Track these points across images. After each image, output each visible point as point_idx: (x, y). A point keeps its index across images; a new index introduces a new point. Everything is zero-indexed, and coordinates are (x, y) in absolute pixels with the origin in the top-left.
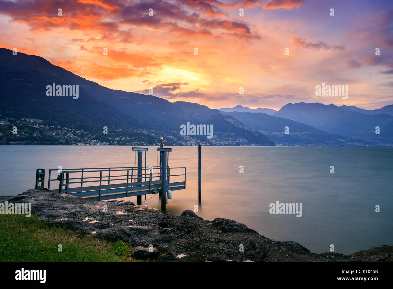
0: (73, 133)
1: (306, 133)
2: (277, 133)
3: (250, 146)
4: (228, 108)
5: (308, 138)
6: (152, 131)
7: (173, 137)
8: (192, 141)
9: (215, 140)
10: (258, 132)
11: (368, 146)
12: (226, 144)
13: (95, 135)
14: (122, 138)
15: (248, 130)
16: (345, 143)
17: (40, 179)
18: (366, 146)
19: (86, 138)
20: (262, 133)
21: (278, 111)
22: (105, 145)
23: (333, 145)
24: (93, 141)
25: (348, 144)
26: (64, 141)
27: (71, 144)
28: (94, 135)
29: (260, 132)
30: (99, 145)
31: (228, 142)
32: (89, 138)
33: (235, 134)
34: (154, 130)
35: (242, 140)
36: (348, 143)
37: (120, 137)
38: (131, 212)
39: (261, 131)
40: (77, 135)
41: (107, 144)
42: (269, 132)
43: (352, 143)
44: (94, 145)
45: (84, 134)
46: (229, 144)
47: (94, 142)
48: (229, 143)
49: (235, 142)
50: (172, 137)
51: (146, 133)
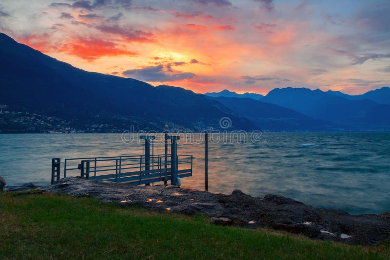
0: (43, 120)
1: (292, 118)
2: (264, 119)
4: (214, 93)
5: (295, 124)
6: (133, 117)
7: (156, 124)
8: (177, 128)
9: (200, 127)
10: (244, 118)
14: (100, 125)
15: (235, 116)
16: (329, 129)
17: (56, 169)
19: (59, 125)
20: (249, 119)
21: (265, 96)
23: (319, 131)
24: (67, 129)
26: (34, 129)
27: (42, 132)
28: (68, 122)
29: (247, 117)
30: (75, 133)
32: (62, 125)
34: (135, 117)
37: (97, 124)
38: (186, 193)
40: (48, 122)
41: (83, 132)
42: (256, 118)
44: (69, 133)
45: (57, 121)
50: (154, 124)
51: (127, 119)
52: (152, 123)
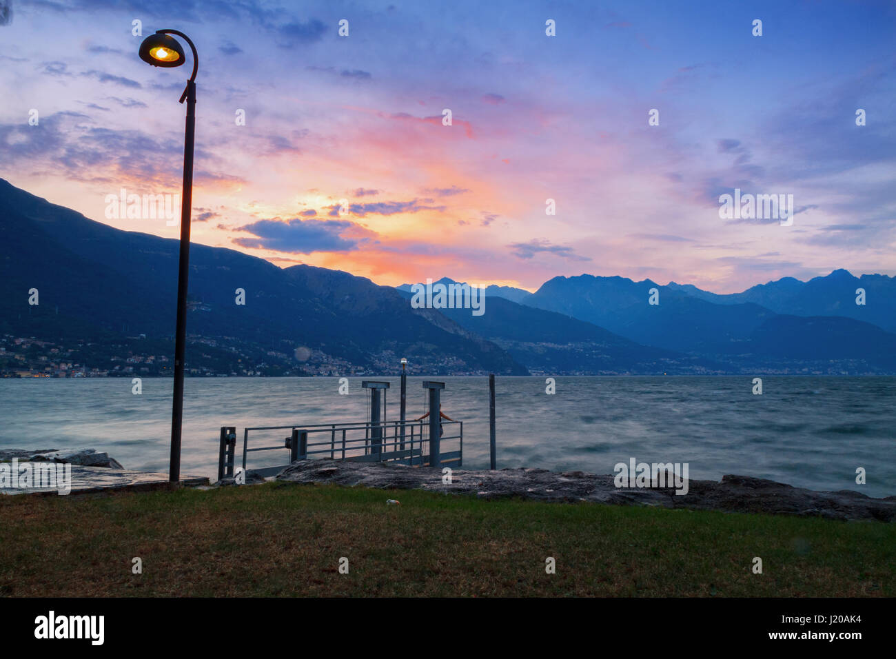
1: (594, 344)
2: (532, 345)
3: (470, 375)
5: (599, 356)
6: (229, 338)
7: (284, 355)
8: (333, 365)
9: (388, 362)
10: (488, 342)
11: (722, 374)
12: (414, 371)
13: (70, 351)
14: (146, 357)
15: (467, 337)
16: (674, 367)
17: (227, 448)
18: (716, 374)
19: (44, 358)
20: (498, 344)
21: (533, 293)
22: (100, 376)
23: (651, 373)
24: (63, 366)
25: (684, 371)
28: (67, 351)
29: (494, 341)
30: (83, 377)
31: (420, 367)
32: (52, 357)
33: (436, 347)
34: (233, 338)
35: (451, 361)
36: (683, 368)
37: (142, 356)
39: (497, 341)
40: (17, 350)
41: (105, 373)
42: (514, 342)
43: (691, 367)
44: (68, 376)
45: (39, 348)
46: (421, 372)
47: (66, 368)
48: (422, 369)
49: (436, 367)
50: (280, 355)
51: (212, 344)
52: (273, 353)
